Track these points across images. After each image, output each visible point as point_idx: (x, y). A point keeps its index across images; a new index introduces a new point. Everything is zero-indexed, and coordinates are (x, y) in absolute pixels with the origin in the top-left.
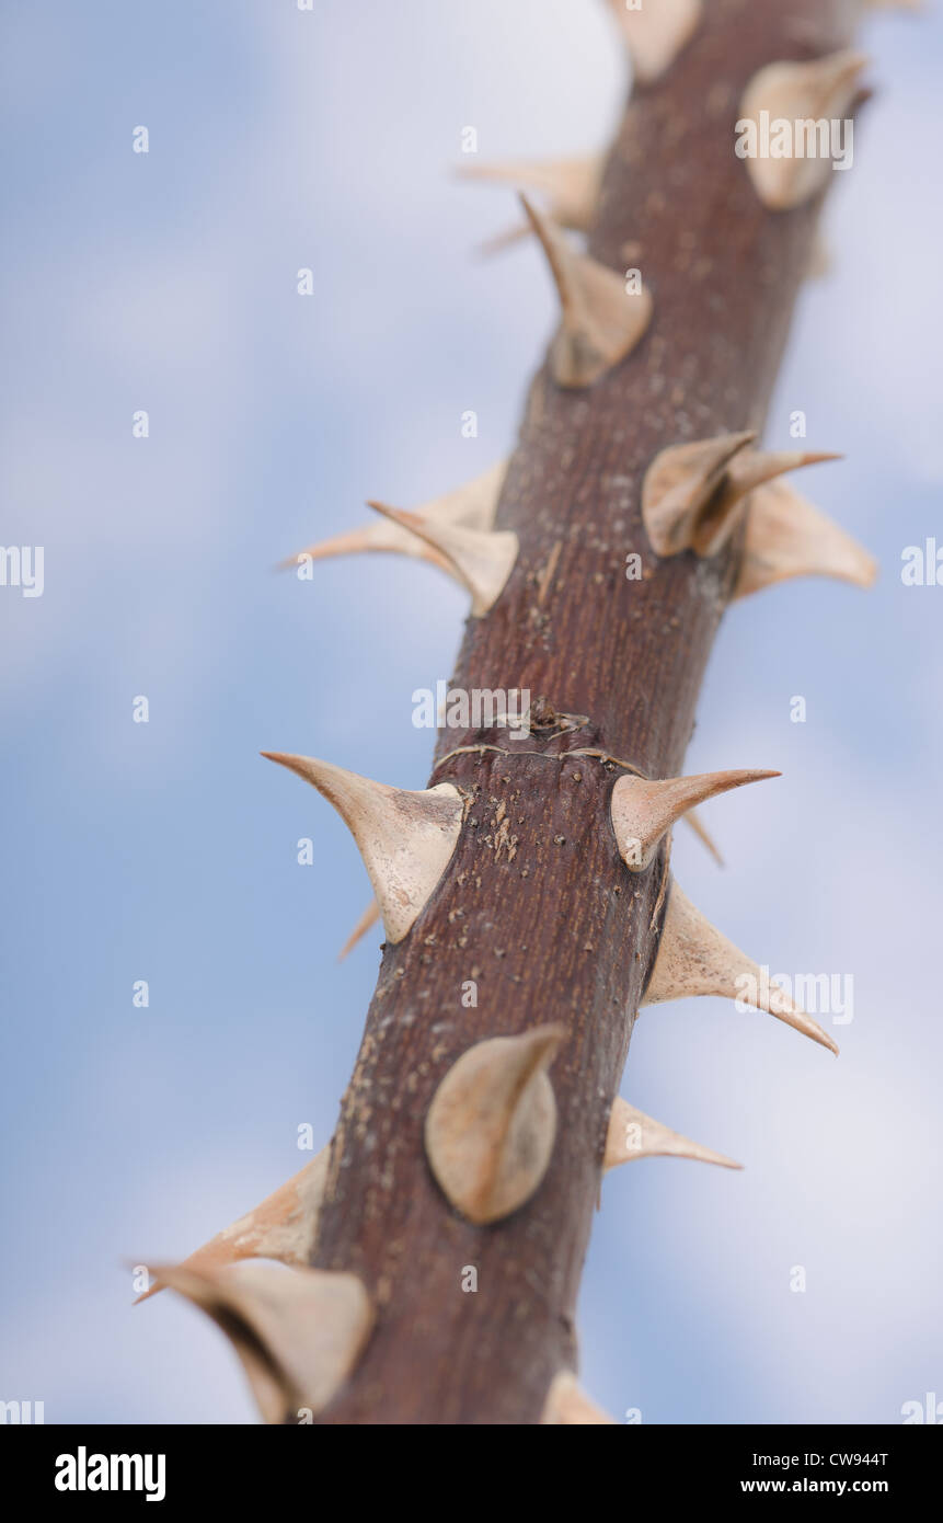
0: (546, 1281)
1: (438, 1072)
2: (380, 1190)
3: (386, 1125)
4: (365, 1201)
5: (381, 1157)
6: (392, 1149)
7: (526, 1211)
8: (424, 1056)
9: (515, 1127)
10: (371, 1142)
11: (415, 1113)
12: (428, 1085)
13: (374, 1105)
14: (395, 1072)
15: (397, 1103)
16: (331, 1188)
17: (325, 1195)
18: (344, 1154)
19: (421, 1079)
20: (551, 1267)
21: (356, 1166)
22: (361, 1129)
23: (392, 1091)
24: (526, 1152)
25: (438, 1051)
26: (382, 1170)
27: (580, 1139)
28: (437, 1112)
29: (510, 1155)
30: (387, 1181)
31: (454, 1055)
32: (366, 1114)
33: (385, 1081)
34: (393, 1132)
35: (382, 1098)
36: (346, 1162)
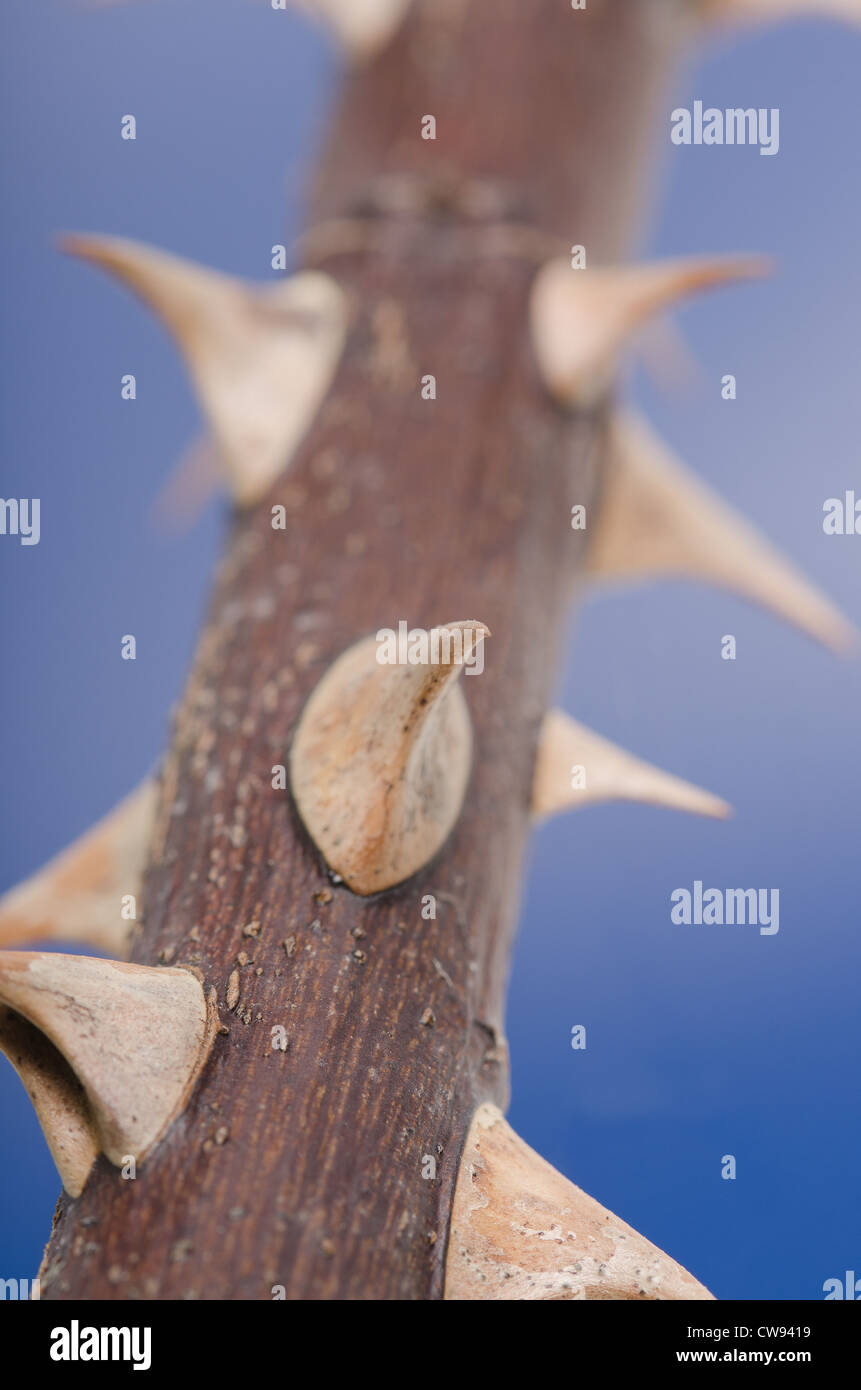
0: (460, 976)
1: (306, 684)
2: (229, 847)
3: (235, 757)
4: (209, 864)
5: (229, 801)
6: (243, 791)
7: (428, 877)
8: (288, 660)
9: (414, 761)
10: (214, 781)
11: (275, 740)
12: (292, 702)
13: (219, 730)
14: (246, 682)
15: (250, 726)
16: (159, 845)
17: (150, 854)
18: (177, 797)
19: (283, 694)
20: (466, 954)
21: (193, 814)
22: (199, 763)
23: (242, 710)
24: (429, 795)
25: (306, 654)
26: (230, 820)
27: (502, 776)
28: (305, 739)
29: (408, 798)
30: (238, 835)
31: (328, 657)
32: (206, 741)
33: (234, 695)
34: (244, 767)
35: (229, 719)
36: (180, 808)
